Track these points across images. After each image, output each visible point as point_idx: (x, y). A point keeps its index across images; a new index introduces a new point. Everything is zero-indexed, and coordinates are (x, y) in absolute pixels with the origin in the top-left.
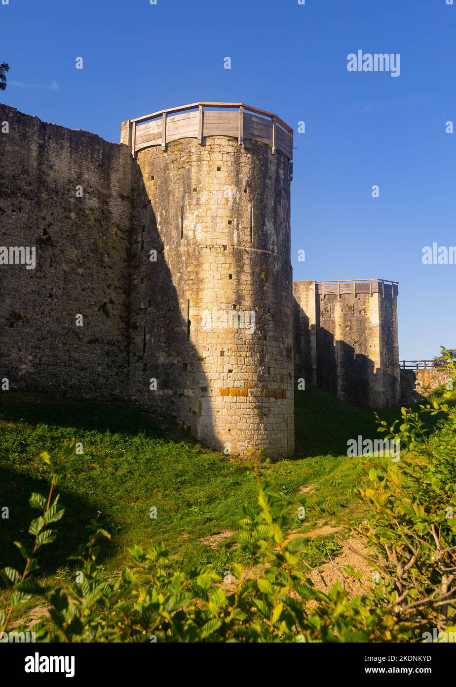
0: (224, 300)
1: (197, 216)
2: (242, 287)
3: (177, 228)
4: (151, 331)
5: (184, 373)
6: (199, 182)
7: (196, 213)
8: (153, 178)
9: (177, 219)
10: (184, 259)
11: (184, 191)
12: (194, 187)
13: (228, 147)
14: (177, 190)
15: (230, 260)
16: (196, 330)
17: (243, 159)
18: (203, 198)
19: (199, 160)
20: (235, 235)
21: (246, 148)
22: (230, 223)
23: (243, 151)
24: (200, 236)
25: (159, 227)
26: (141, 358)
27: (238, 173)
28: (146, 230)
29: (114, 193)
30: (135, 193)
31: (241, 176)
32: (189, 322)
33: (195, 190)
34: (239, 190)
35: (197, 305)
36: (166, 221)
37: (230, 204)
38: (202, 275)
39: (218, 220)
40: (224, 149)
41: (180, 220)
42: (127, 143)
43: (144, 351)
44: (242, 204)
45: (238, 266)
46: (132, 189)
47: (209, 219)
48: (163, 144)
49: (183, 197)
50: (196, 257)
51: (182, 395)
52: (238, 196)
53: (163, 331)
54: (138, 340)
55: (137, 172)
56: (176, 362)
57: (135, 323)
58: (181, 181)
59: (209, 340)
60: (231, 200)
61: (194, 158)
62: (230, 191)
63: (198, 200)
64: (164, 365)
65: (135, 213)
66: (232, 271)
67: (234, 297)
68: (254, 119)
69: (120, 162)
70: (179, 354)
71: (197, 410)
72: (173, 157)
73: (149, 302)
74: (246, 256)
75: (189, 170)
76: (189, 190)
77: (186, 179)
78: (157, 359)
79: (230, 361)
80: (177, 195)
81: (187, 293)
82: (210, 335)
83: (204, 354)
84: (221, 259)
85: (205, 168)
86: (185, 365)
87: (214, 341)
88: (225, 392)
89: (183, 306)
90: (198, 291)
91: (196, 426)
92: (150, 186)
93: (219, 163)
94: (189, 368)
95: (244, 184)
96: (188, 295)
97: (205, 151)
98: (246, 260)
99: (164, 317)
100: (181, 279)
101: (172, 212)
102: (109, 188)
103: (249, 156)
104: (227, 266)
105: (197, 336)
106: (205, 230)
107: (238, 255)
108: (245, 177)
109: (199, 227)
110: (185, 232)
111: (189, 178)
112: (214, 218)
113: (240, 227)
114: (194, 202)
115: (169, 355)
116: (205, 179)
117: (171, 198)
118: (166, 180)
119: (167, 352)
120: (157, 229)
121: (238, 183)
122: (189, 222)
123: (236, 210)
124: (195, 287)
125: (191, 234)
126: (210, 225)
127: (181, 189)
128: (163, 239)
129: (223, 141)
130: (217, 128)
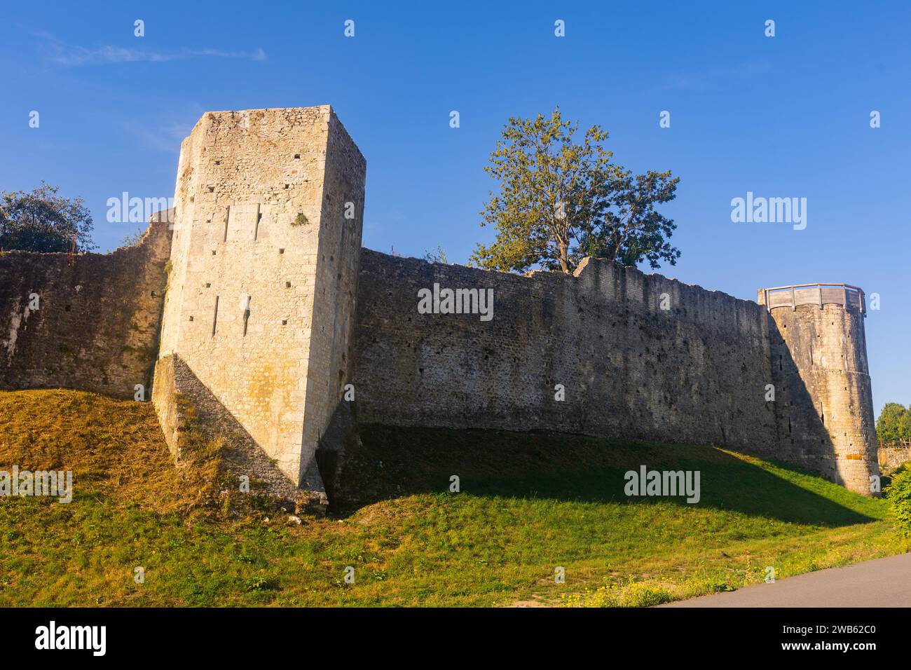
0: (843, 403)
1: (822, 352)
2: (853, 395)
3: (808, 359)
4: (795, 420)
5: (822, 446)
6: (821, 331)
7: (821, 350)
8: (785, 326)
9: (808, 353)
10: (816, 377)
11: (811, 336)
12: (818, 334)
13: (837, 310)
14: (806, 337)
15: (845, 379)
16: (828, 421)
17: (846, 317)
18: (825, 340)
19: (820, 318)
20: (846, 363)
21: (847, 311)
22: (842, 356)
23: (845, 312)
24: (825, 364)
25: (793, 357)
26: (788, 436)
27: (844, 326)
28: (783, 358)
29: (763, 336)
30: (772, 335)
31: (846, 327)
32: (823, 415)
33: (819, 336)
34: (846, 335)
35: (827, 405)
36: (798, 354)
37: (841, 345)
38: (829, 388)
39: (835, 355)
40: (835, 312)
41: (810, 353)
42: (764, 303)
43: (790, 431)
44: (848, 344)
45: (850, 383)
46: (770, 332)
47: (830, 354)
48: (793, 307)
49: (811, 340)
50: (823, 376)
51: (822, 458)
52: (845, 340)
53: (804, 420)
54: (785, 425)
55: (772, 322)
56: (815, 439)
57: (781, 415)
58: (808, 330)
59: (837, 427)
60: (842, 343)
61: (816, 316)
62: (842, 337)
63: (822, 342)
64: (807, 441)
65: (773, 347)
66: (847, 385)
67: (849, 401)
68: (850, 292)
69: (764, 315)
70: (818, 434)
71: (834, 468)
72: (800, 315)
73: (791, 403)
74: (853, 376)
75: (813, 324)
76: (814, 336)
77: (812, 329)
78: (802, 437)
79: (851, 439)
80: (806, 338)
81: (820, 398)
82: (837, 423)
83: (832, 433)
84: (840, 378)
85: (824, 323)
86: (823, 441)
87: (840, 427)
88: (849, 457)
89: (816, 406)
90: (827, 398)
91: (833, 476)
92: (784, 332)
93: (833, 320)
94: (825, 442)
95: (848, 332)
96: (821, 399)
97: (823, 314)
98: (854, 380)
99: (804, 411)
100: (814, 390)
101: (803, 348)
102: (761, 333)
103: (849, 315)
104: (844, 382)
105: (829, 424)
106: (828, 360)
107: (849, 376)
108: (848, 328)
109: (824, 358)
110: (814, 361)
111: (814, 328)
112: (833, 353)
113: (848, 358)
114: (819, 343)
115: (810, 434)
116: (824, 328)
117: (801, 340)
118: (797, 329)
119: (809, 433)
120: (791, 358)
121: (844, 332)
122: (817, 355)
123: (845, 349)
124: (825, 394)
125: (819, 363)
126: (831, 357)
127: (809, 335)
128: (797, 365)
129: (834, 307)
130: (830, 299)
